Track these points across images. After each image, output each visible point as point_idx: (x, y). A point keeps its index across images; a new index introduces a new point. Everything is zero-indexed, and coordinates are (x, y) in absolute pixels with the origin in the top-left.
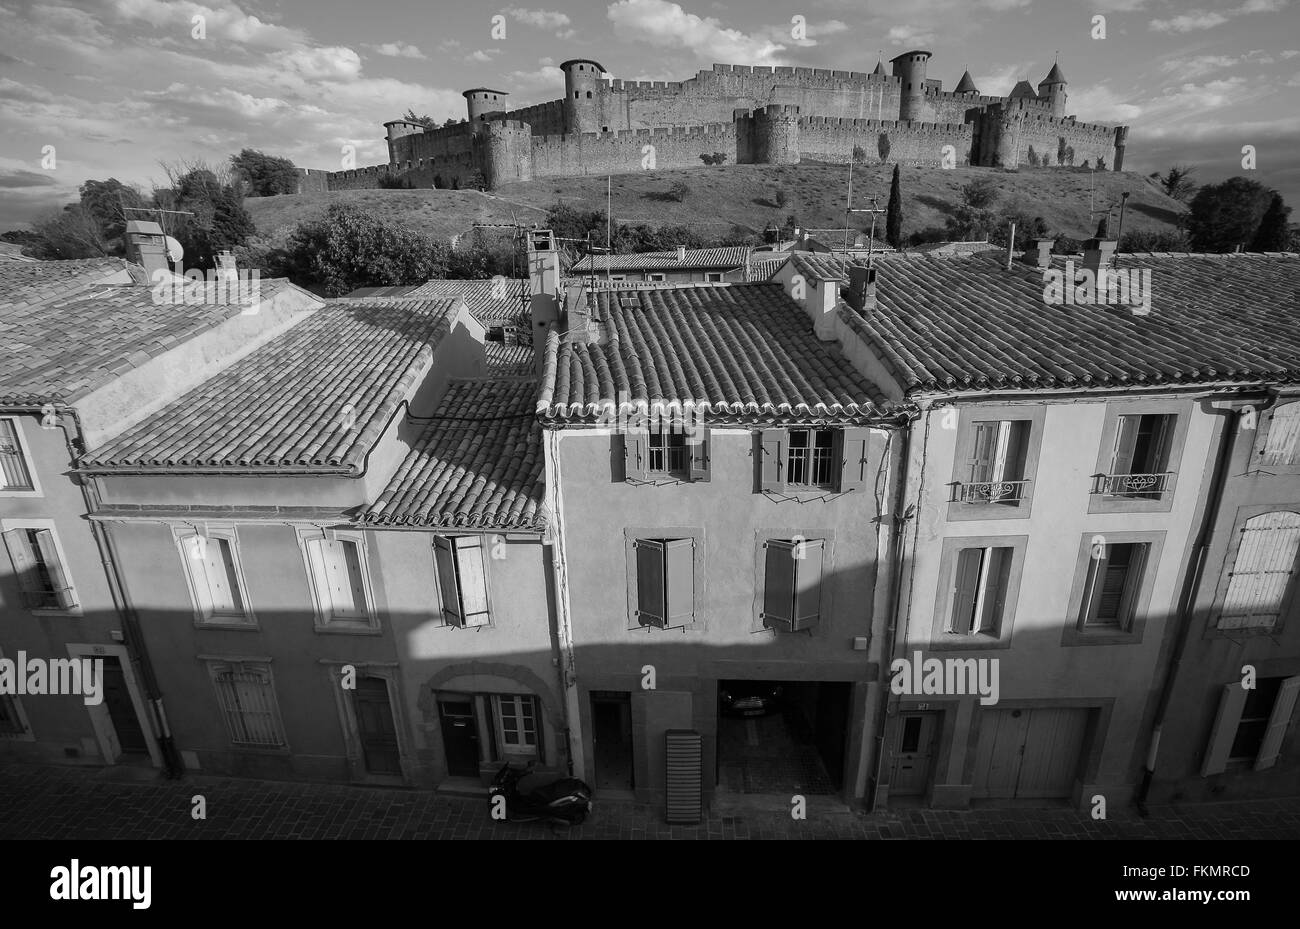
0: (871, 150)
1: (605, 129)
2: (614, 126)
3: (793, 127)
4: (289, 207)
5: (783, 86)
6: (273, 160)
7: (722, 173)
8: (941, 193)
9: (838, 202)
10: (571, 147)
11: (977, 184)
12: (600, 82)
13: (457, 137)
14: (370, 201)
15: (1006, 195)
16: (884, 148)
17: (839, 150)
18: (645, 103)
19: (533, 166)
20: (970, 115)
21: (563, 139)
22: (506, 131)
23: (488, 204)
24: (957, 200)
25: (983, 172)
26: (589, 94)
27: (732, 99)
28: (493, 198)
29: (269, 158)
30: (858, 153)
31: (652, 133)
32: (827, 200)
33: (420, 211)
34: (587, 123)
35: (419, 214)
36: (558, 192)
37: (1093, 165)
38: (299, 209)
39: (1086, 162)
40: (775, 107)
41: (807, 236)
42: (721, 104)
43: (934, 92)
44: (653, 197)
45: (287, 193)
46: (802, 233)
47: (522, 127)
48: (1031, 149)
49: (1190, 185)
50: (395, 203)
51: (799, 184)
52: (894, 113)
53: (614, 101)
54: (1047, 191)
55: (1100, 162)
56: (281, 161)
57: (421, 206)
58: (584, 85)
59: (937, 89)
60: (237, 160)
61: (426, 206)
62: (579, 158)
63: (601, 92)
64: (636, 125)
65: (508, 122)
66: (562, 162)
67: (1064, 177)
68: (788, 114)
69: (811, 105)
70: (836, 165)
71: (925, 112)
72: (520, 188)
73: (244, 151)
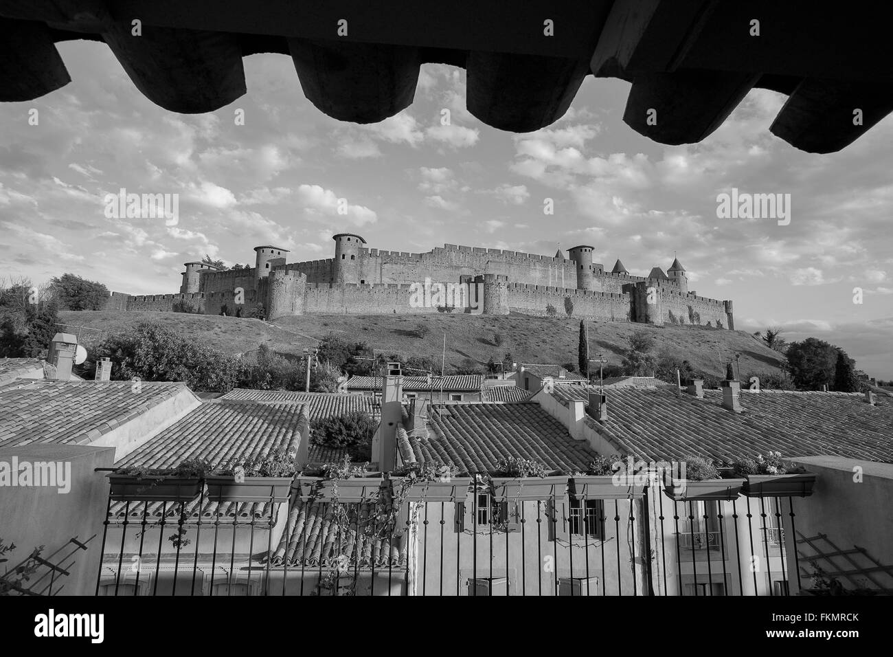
0: (560, 308)
1: (363, 282)
2: (370, 280)
3: (504, 290)
4: (96, 321)
5: (494, 262)
6: (90, 284)
7: (454, 319)
8: (613, 340)
9: (540, 344)
10: (336, 293)
11: (638, 335)
12: (361, 249)
13: (244, 278)
14: (169, 321)
15: (659, 343)
16: (569, 307)
17: (536, 307)
18: (394, 266)
19: (305, 304)
20: (625, 288)
21: (331, 287)
22: (287, 278)
23: (268, 330)
24: (625, 345)
25: (641, 327)
26: (353, 257)
27: (458, 268)
28: (273, 326)
29: (86, 282)
30: (550, 309)
31: (399, 287)
32: (532, 342)
33: (212, 332)
34: (349, 275)
35: (210, 334)
36: (326, 325)
37: (714, 325)
38: (105, 323)
39: (709, 323)
40: (491, 276)
41: (523, 369)
42: (450, 271)
43: (598, 271)
44: (400, 332)
45: (94, 310)
46: (519, 366)
47: (300, 276)
48: (670, 312)
49: (782, 342)
50: (190, 325)
51: (510, 329)
52: (573, 284)
53: (371, 263)
54: (687, 342)
55: (718, 323)
56: (97, 285)
57: (213, 328)
58: (349, 249)
59: (600, 270)
60: (56, 281)
61: (216, 328)
62: (342, 302)
63: (362, 256)
64: (386, 280)
65: (290, 272)
66: (326, 303)
67: (696, 332)
68: (500, 281)
69: (515, 275)
70: (536, 318)
71: (594, 284)
72: (295, 320)
73: (66, 275)
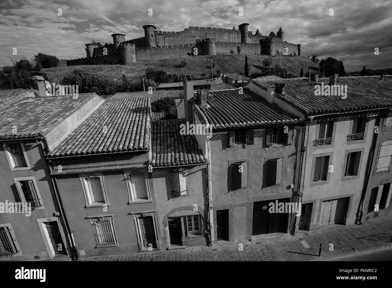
0: (235, 50)
1: (158, 46)
2: (161, 45)
3: (214, 45)
4: (57, 71)
5: (209, 33)
6: (50, 56)
7: (195, 58)
8: (256, 63)
9: (229, 66)
10: (148, 51)
11: (266, 60)
12: (155, 32)
13: (110, 49)
14: (85, 69)
15: (274, 63)
16: (239, 50)
17: (226, 51)
18: (169, 38)
19: (137, 57)
20: (261, 41)
21: (145, 49)
22: (128, 46)
23: (124, 69)
24: (261, 65)
25: (266, 57)
26: (152, 35)
27: (194, 37)
28: (126, 67)
29: (48, 56)
30: (232, 52)
31: (172, 47)
32: (226, 66)
33: (103, 72)
34: (153, 44)
35: (102, 73)
36: (146, 65)
37: (293, 54)
38: (61, 72)
39: (291, 54)
40: (209, 39)
41: (225, 76)
42: (192, 38)
44: (177, 67)
45: (55, 67)
46: (223, 75)
47: (132, 45)
48: (277, 50)
49: (318, 59)
50: (94, 69)
51: (217, 61)
52: (240, 41)
53: (160, 37)
54: (283, 62)
55: (295, 53)
56: (53, 56)
57: (103, 70)
58: (151, 32)
59: (251, 34)
60: (36, 56)
61: (104, 70)
62: (151, 55)
63: (156, 35)
64: (167, 45)
65: (128, 44)
66: (146, 56)
67: (287, 58)
68: (212, 41)
69: (218, 39)
70: (227, 55)
71: (248, 40)
72: (134, 64)
73: (39, 53)
